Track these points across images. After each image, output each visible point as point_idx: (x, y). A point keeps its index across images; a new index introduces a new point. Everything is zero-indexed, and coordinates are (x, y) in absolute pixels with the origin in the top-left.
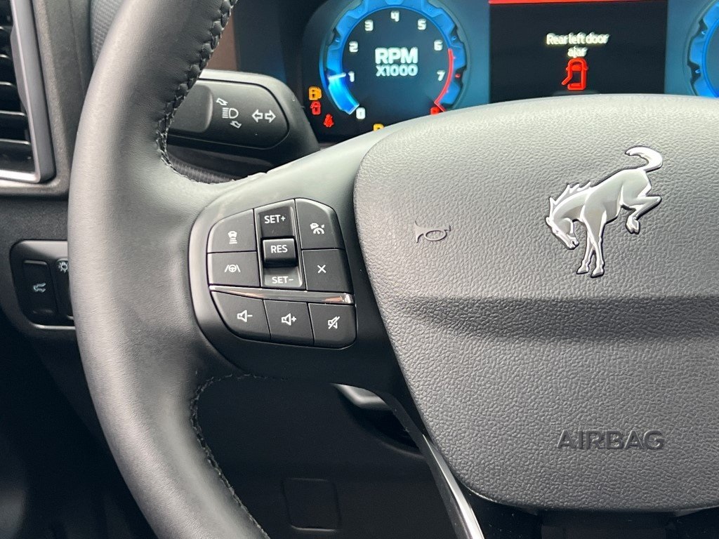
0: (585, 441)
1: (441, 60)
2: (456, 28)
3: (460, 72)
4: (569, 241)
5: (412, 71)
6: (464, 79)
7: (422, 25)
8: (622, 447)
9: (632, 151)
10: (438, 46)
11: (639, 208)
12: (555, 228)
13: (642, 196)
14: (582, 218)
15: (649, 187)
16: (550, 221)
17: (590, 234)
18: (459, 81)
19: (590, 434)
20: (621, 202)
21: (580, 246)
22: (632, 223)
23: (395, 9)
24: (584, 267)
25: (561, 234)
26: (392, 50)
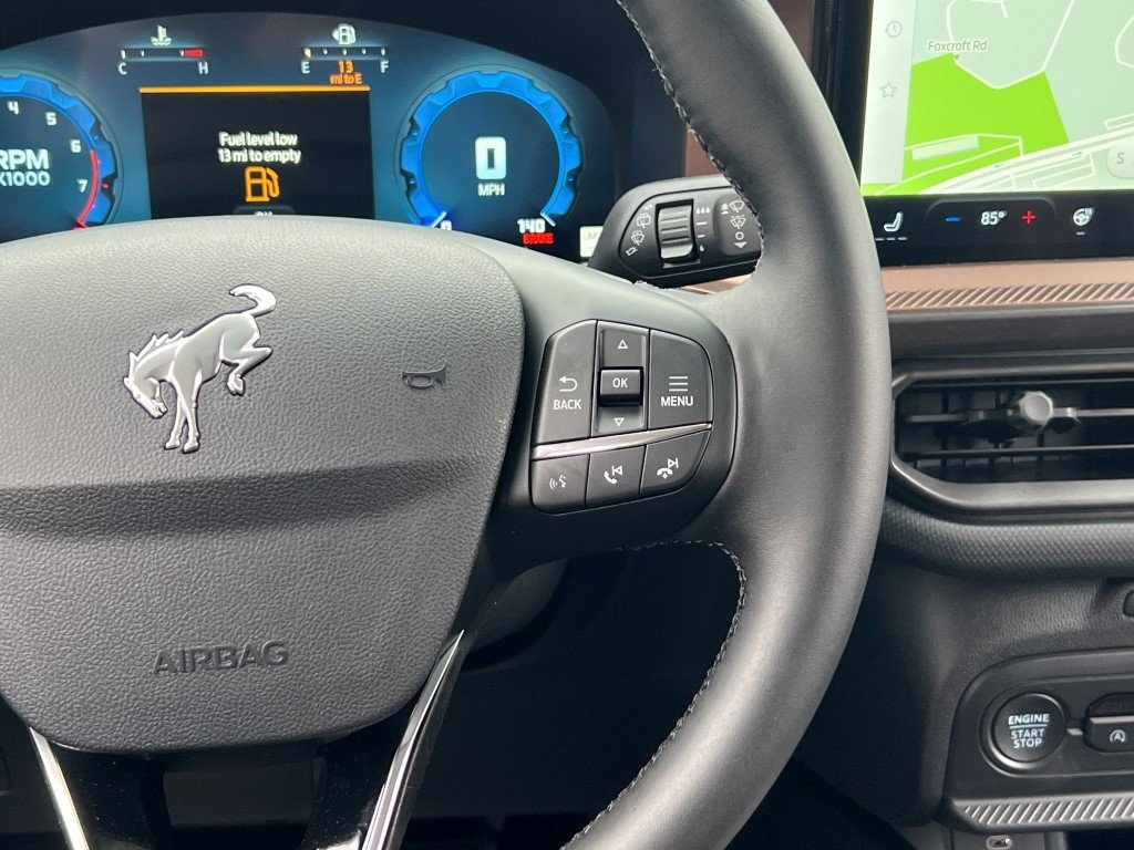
0: (188, 662)
1: (82, 165)
2: (98, 123)
3: (109, 180)
4: (153, 407)
5: (44, 179)
6: (116, 191)
7: (51, 119)
8: (235, 665)
9: (238, 291)
10: (76, 146)
11: (243, 363)
12: (136, 392)
13: (248, 348)
14: (170, 377)
15: (256, 336)
16: (130, 382)
17: (181, 399)
18: (108, 192)
19: (193, 652)
20: (222, 357)
21: (169, 412)
22: (234, 383)
23: (13, 99)
24: (173, 441)
25: (145, 400)
26: (13, 152)
